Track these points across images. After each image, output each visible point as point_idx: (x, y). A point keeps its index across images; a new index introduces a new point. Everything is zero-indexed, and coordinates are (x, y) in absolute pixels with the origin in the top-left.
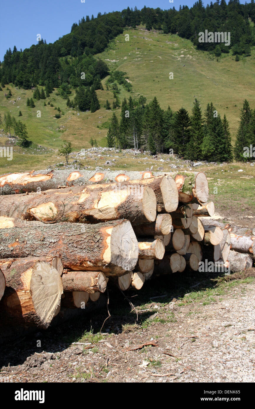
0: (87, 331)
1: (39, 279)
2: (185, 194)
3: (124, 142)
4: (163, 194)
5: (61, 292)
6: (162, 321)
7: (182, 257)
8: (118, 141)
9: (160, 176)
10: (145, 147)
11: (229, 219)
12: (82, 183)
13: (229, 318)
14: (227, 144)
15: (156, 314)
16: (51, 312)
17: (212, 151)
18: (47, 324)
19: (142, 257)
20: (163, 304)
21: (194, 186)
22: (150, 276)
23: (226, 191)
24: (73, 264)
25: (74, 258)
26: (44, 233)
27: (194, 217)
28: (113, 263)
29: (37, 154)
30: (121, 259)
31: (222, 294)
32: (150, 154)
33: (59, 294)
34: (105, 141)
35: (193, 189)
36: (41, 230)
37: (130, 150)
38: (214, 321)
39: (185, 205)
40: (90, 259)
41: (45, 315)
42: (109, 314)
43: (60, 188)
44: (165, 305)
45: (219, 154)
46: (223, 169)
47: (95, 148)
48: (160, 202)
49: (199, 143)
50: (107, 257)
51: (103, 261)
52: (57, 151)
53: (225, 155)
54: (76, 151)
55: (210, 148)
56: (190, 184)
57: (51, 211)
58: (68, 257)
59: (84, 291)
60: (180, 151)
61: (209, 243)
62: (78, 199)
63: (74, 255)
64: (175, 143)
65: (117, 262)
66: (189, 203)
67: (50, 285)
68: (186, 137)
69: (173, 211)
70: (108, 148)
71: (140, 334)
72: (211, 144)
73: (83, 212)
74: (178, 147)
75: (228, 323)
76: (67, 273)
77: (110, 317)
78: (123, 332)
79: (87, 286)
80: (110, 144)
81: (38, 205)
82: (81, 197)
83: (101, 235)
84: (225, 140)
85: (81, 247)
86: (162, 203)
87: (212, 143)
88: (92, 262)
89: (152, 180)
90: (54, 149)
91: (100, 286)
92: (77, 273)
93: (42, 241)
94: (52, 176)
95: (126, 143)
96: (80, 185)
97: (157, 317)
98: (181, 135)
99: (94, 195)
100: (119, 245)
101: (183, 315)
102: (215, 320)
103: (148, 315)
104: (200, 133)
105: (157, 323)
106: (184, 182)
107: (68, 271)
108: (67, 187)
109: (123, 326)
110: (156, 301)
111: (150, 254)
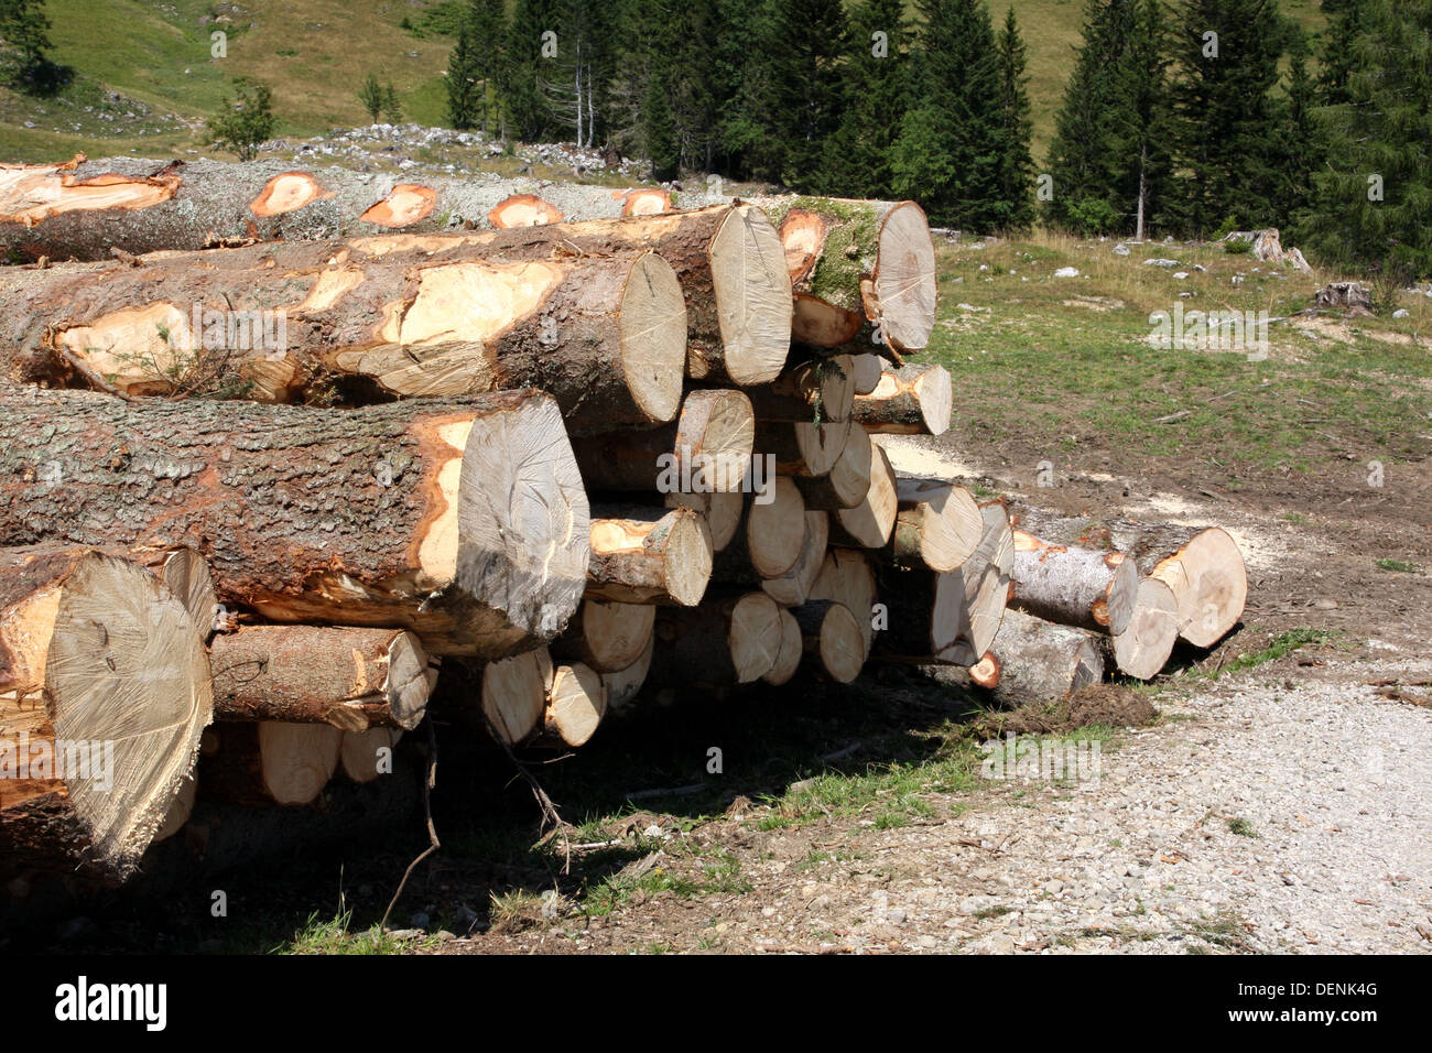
0: (319, 918)
1: (93, 640)
2: (825, 302)
3: (527, 106)
4: (721, 294)
5: (199, 717)
6: (683, 889)
7: (785, 613)
8: (502, 103)
9: (712, 206)
10: (626, 142)
11: (1005, 479)
12: (323, 228)
13: (998, 882)
14: (1012, 152)
15: (651, 859)
16: (147, 806)
17: (942, 179)
18: (122, 860)
19: (602, 587)
20: (685, 819)
21: (872, 269)
22: (630, 693)
23: (996, 357)
24: (266, 587)
25: (275, 558)
26: (127, 434)
27: (857, 428)
28: (467, 589)
29: (99, 134)
30: (506, 574)
31: (962, 786)
32: (649, 177)
33: (191, 726)
34: (436, 98)
35: (867, 283)
36: (111, 419)
37: (557, 150)
38: (927, 893)
39: (823, 359)
40: (353, 564)
41: (115, 815)
42: (434, 836)
43: (215, 245)
44: (694, 827)
45: (971, 197)
46: (988, 263)
47: (388, 126)
48: (705, 334)
49: (881, 137)
50: (439, 558)
51: (419, 577)
52: (197, 126)
53: (998, 204)
54: (293, 136)
55: (930, 166)
56: (854, 257)
57: (162, 347)
58: (247, 552)
59: (317, 720)
60: (792, 172)
61: (915, 559)
62: (302, 295)
63: (277, 543)
64: (768, 132)
65: (484, 587)
66: (838, 352)
67: (149, 676)
68: (823, 104)
69: (762, 379)
70: (449, 132)
71: (574, 940)
72: (936, 145)
73: (327, 359)
74: (781, 152)
75: (994, 902)
76: (234, 631)
77: (437, 851)
78: (494, 928)
79: (334, 693)
80: (459, 115)
81: (99, 316)
82: (319, 288)
83: (416, 450)
84: (1002, 130)
85: (314, 506)
86: (715, 338)
87: (940, 141)
88: (364, 582)
89: (672, 225)
90: (185, 116)
91: (396, 698)
92: (287, 632)
93: (117, 469)
94: (173, 186)
95: (539, 112)
96: (317, 237)
97: (658, 871)
98: (802, 91)
99: (385, 280)
100: (499, 504)
101: (781, 867)
102: (934, 890)
103: (614, 860)
104: (890, 93)
105: (659, 894)
106: (822, 243)
107: (240, 622)
108: (252, 241)
109: (497, 901)
110: (656, 806)
111: (640, 578)
